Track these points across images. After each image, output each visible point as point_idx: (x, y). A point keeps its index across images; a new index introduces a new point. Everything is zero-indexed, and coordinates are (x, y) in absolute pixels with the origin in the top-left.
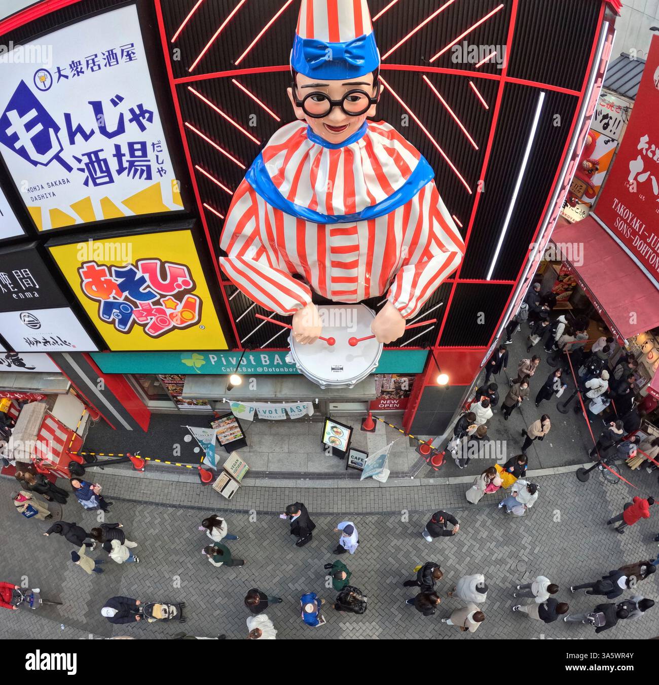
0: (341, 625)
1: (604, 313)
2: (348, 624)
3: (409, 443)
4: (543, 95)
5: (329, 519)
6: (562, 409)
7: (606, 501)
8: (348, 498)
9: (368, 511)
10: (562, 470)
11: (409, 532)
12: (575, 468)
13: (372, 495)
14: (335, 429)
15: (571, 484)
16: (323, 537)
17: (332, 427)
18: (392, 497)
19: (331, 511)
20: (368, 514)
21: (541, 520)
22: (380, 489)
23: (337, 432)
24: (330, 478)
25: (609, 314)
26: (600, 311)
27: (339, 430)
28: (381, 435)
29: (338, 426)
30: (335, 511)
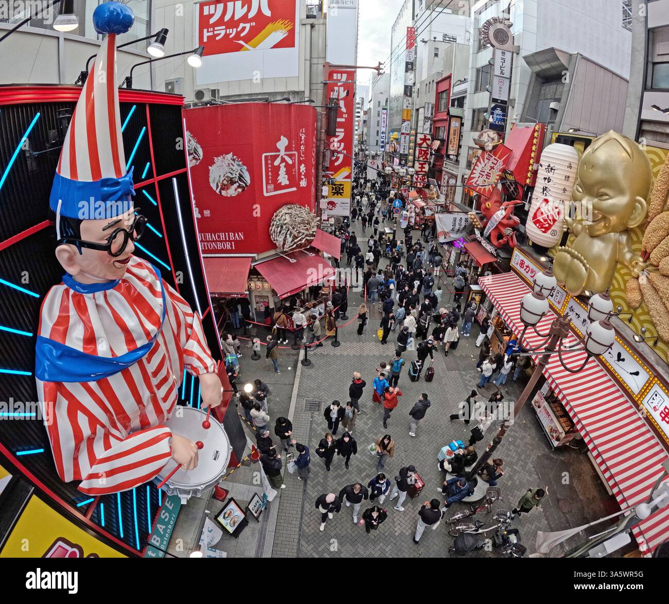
0: (397, 534)
1: (220, 294)
2: (396, 529)
3: (247, 467)
4: (175, 180)
5: (303, 543)
6: (257, 358)
7: (327, 355)
8: (286, 525)
9: (300, 509)
10: (298, 372)
11: (322, 481)
12: (300, 365)
13: (287, 505)
14: (226, 516)
15: (309, 371)
16: (320, 549)
17: (224, 517)
18: (291, 489)
19: (296, 540)
20: (302, 511)
21: (329, 394)
22: (282, 498)
23: (229, 515)
24: (264, 538)
25: (223, 291)
26: (217, 296)
27: (228, 512)
28: (233, 486)
29: (225, 511)
30: (297, 537)
